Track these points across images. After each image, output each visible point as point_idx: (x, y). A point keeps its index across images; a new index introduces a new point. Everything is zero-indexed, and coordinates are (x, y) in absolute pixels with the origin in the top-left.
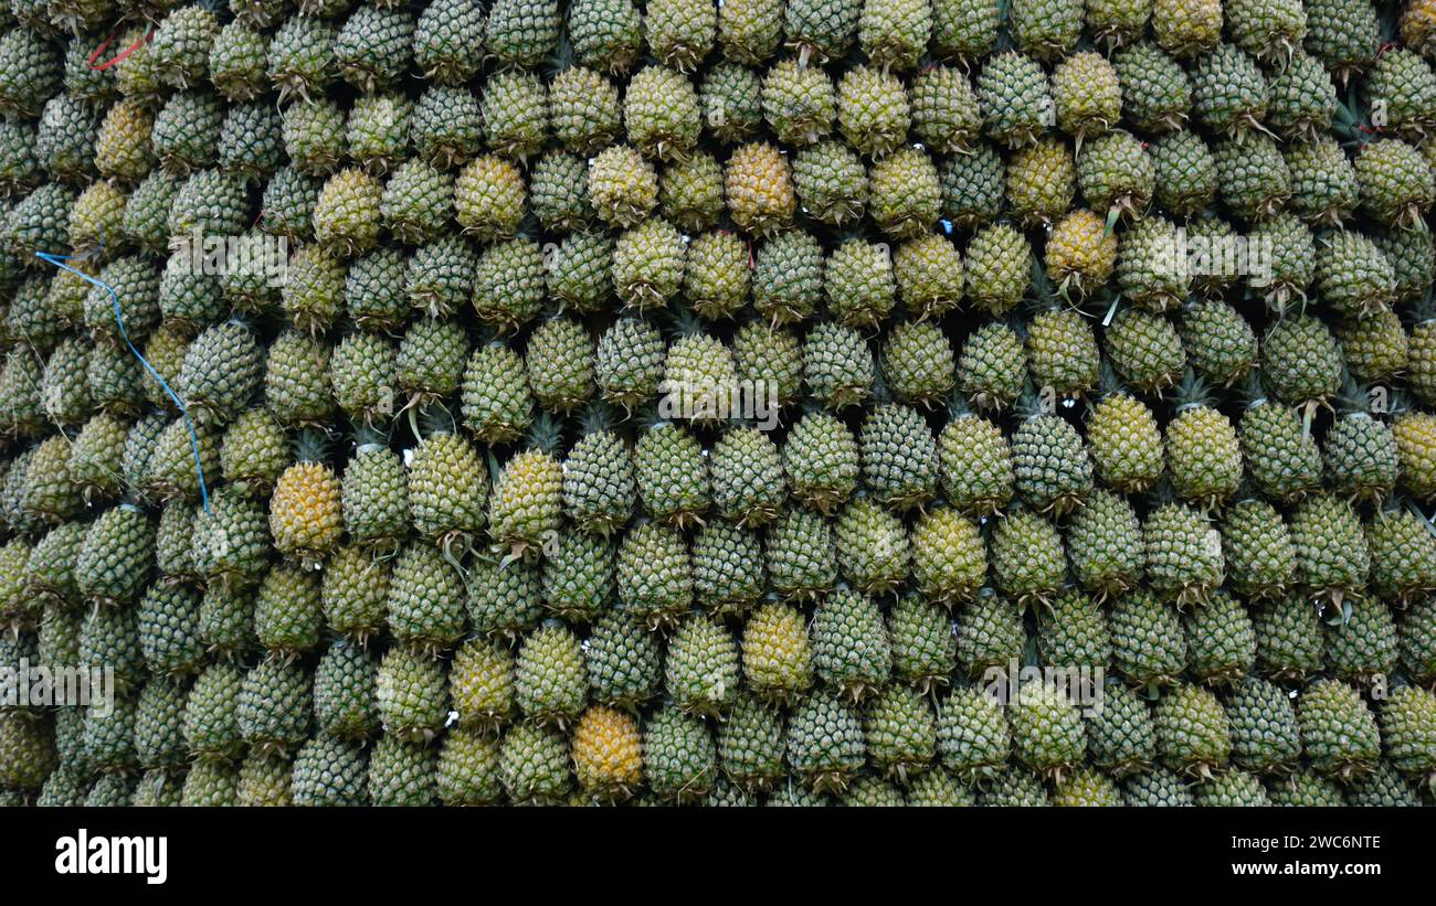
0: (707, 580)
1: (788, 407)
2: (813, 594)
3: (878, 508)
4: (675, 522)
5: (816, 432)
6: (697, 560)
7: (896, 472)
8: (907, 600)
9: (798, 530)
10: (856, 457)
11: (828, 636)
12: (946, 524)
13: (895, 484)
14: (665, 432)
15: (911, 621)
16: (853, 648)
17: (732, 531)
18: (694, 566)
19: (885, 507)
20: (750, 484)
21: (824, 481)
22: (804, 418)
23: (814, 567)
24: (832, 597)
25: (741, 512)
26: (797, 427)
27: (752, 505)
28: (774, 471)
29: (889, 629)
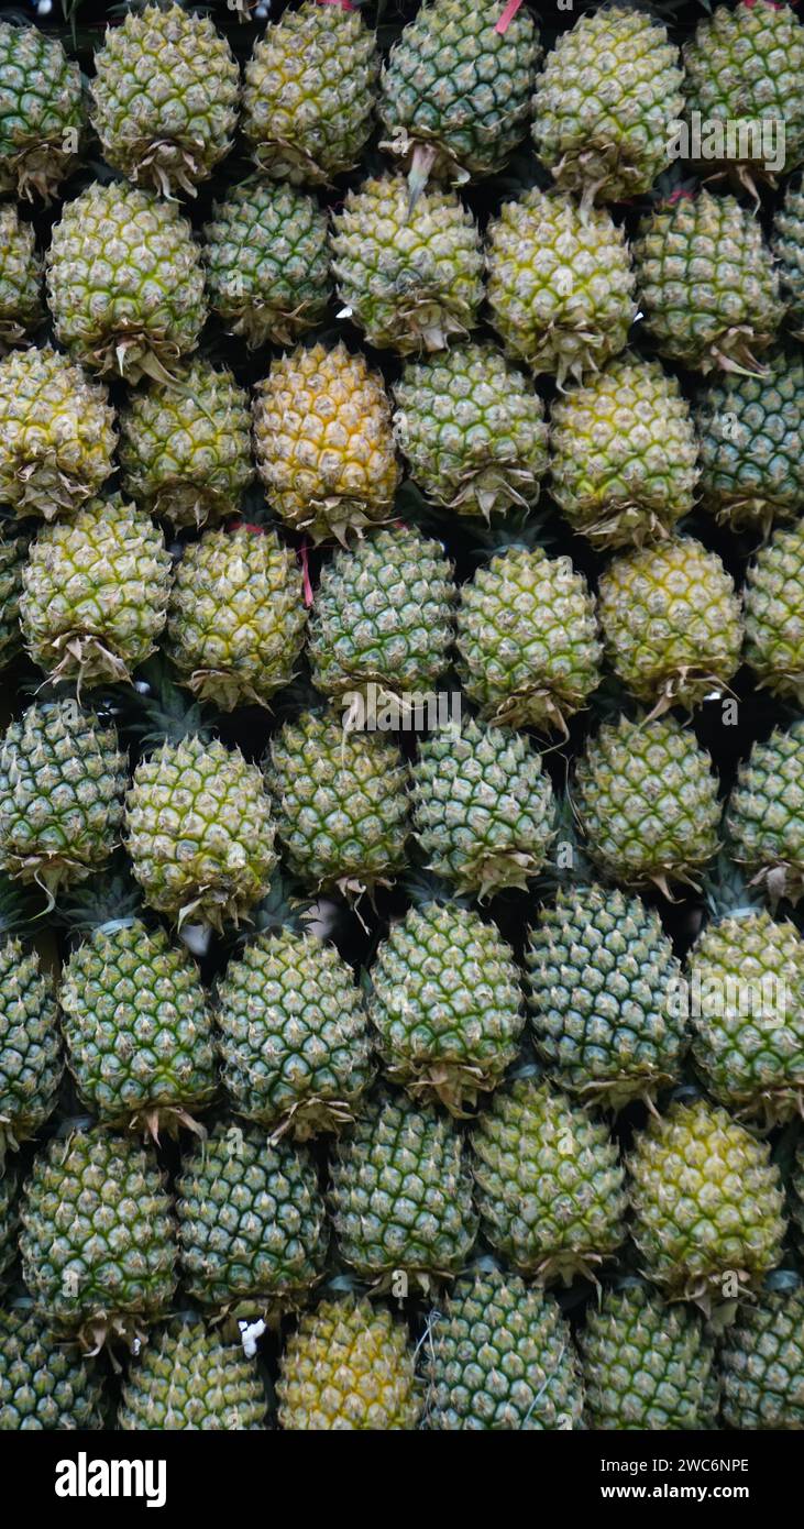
0: (207, 1249)
1: (380, 889)
2: (424, 1282)
3: (560, 1102)
4: (142, 1127)
5: (436, 943)
6: (188, 1207)
7: (599, 1028)
8: (619, 1293)
9: (395, 1146)
10: (517, 996)
11: (455, 1371)
12: (702, 1138)
13: (597, 1054)
14: (124, 939)
15: (627, 1340)
16: (507, 1397)
17: (260, 1147)
18: (179, 1219)
19: (576, 1101)
20: (297, 1050)
21: (452, 1045)
22: (412, 915)
23: (428, 1224)
24: (465, 1287)
25: (278, 1108)
26: (396, 933)
27: (302, 1093)
28: (349, 1025)
29: (582, 1354)
